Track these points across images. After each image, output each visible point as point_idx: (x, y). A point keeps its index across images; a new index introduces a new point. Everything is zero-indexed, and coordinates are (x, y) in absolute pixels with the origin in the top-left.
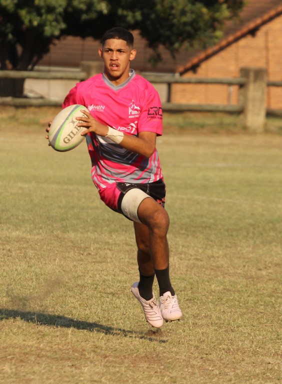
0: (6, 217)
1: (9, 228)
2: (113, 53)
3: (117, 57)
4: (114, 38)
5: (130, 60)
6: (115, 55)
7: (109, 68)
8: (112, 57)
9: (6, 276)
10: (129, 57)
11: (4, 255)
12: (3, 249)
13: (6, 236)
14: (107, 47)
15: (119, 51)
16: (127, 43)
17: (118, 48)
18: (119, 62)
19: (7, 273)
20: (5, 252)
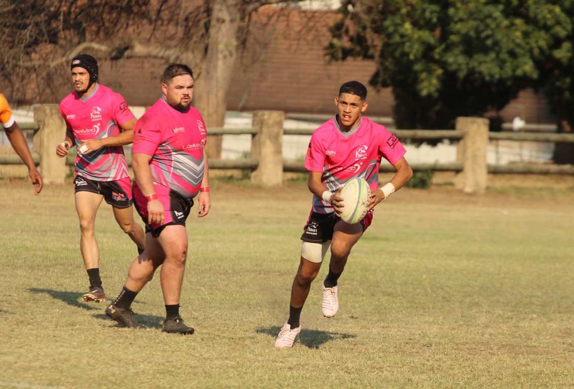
0: (566, 305)
1: (570, 318)
2: (347, 106)
3: (350, 110)
4: (350, 93)
5: (361, 112)
6: (348, 108)
7: (342, 117)
8: (346, 109)
9: (567, 375)
10: (361, 109)
11: (565, 350)
12: (563, 343)
13: (567, 328)
14: (342, 100)
15: (353, 104)
16: (361, 97)
17: (352, 102)
18: (351, 114)
19: (568, 372)
20: (565, 346)
